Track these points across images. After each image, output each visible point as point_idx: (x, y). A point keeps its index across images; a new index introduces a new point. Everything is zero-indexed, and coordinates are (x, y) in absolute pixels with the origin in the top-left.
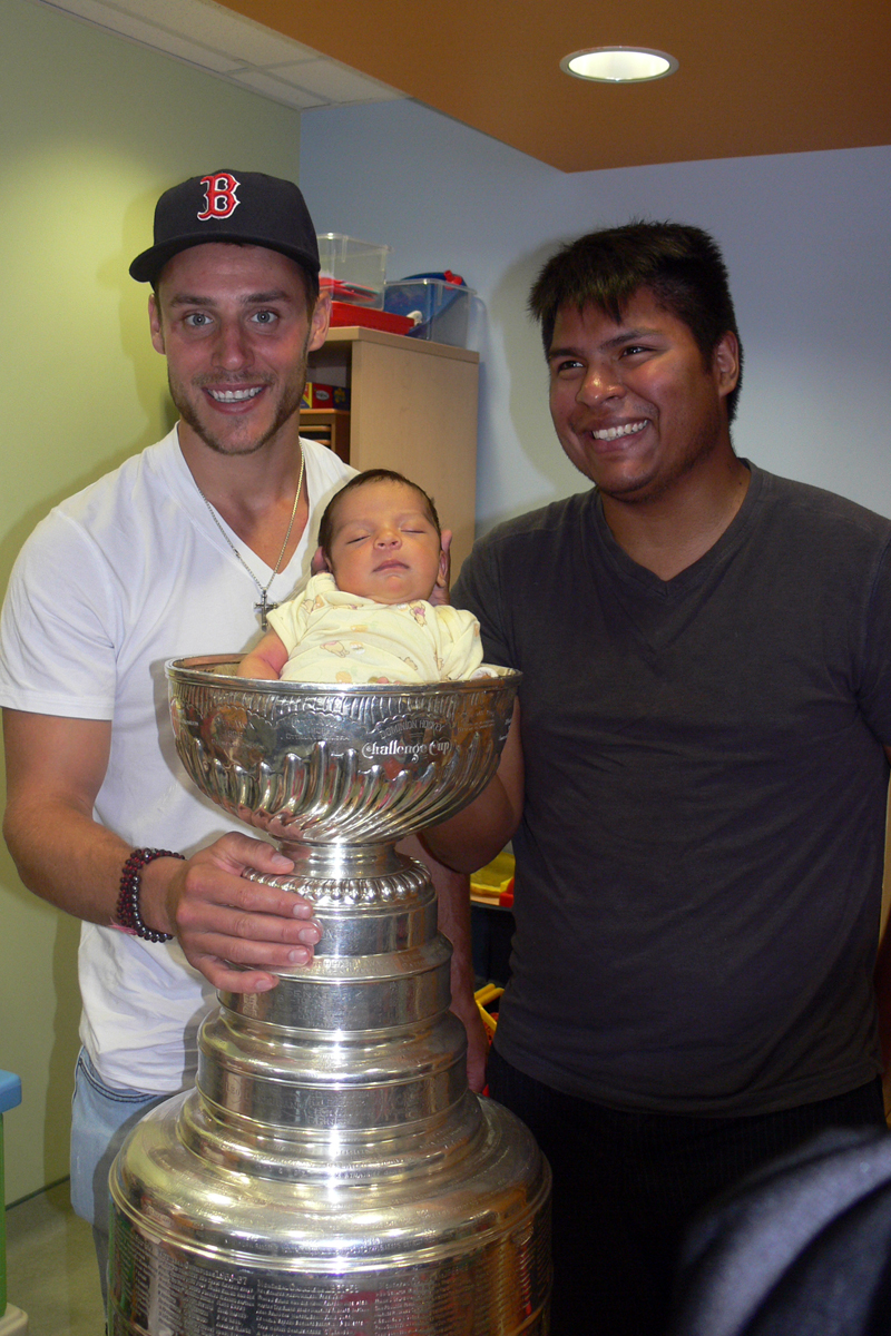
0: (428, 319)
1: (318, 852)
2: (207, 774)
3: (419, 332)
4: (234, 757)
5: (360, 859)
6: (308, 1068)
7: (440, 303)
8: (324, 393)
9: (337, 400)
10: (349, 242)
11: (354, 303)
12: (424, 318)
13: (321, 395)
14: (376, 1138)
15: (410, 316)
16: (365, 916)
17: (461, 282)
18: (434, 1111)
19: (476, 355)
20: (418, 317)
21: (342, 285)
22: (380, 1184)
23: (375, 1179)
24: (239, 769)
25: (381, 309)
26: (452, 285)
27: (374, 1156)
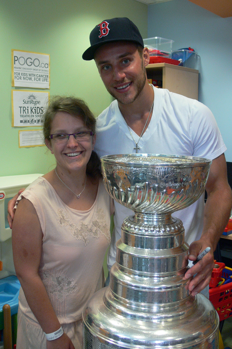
0: (184, 61)
1: (147, 216)
2: (112, 191)
3: (182, 65)
4: (120, 187)
5: (160, 219)
6: (142, 284)
7: (187, 56)
8: (155, 82)
9: (159, 84)
10: (161, 40)
11: (164, 57)
12: (183, 61)
13: (154, 83)
14: (164, 307)
15: (179, 60)
16: (162, 237)
17: (193, 50)
18: (182, 298)
19: (198, 71)
20: (181, 60)
21: (160, 52)
22: (165, 322)
23: (163, 320)
24: (121, 190)
25: (171, 58)
26: (191, 51)
27: (163, 312)
